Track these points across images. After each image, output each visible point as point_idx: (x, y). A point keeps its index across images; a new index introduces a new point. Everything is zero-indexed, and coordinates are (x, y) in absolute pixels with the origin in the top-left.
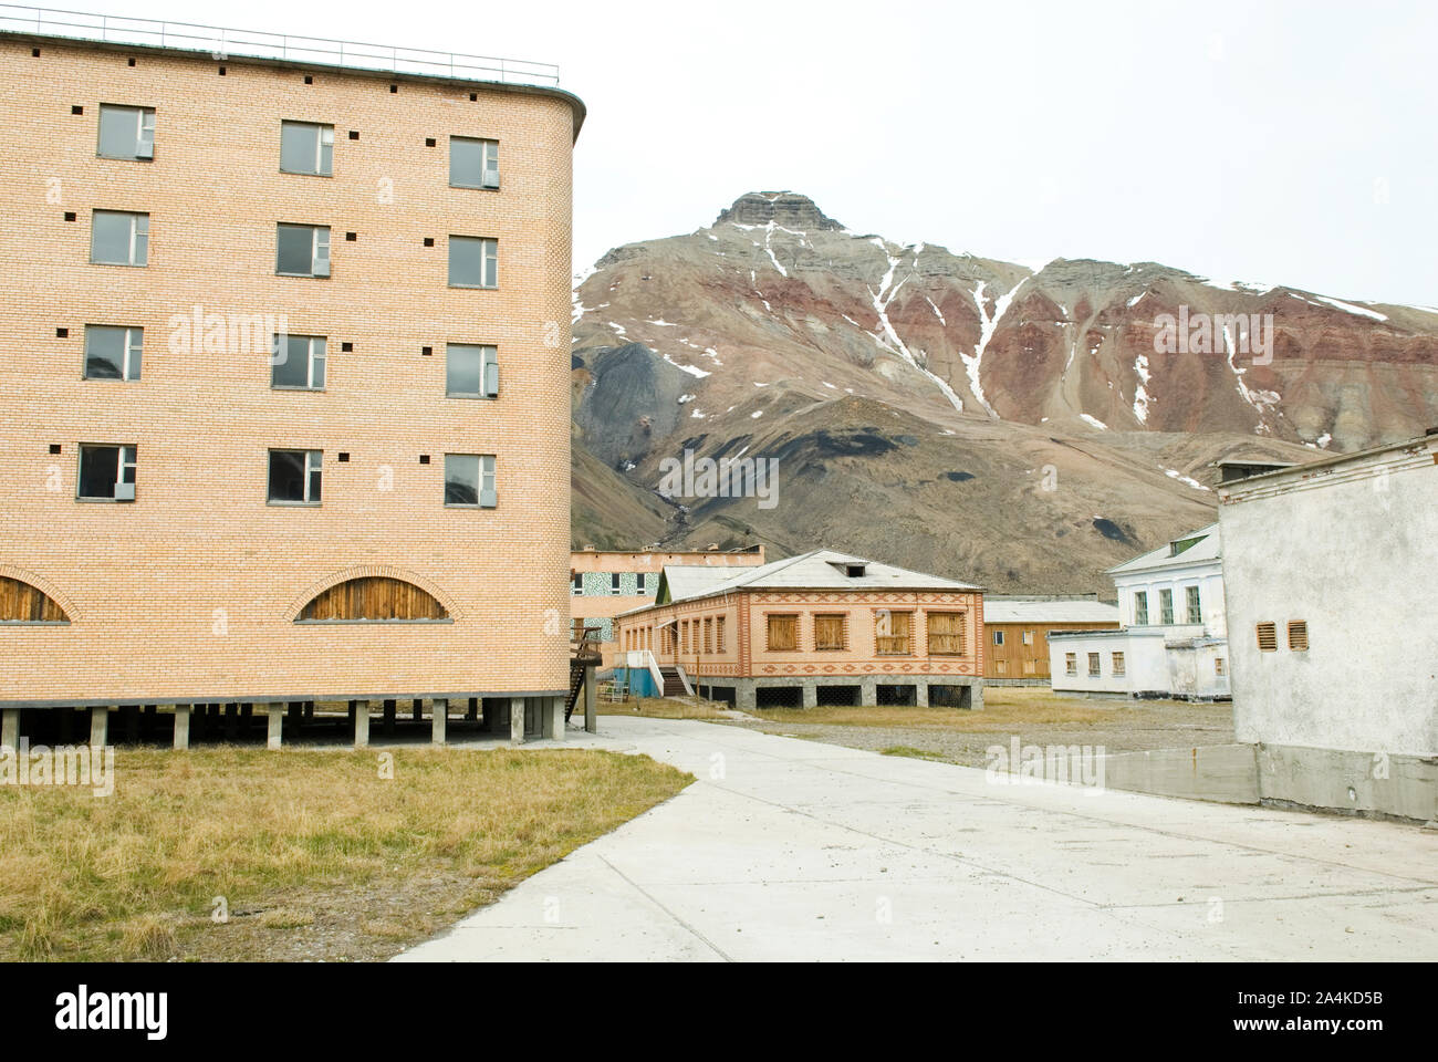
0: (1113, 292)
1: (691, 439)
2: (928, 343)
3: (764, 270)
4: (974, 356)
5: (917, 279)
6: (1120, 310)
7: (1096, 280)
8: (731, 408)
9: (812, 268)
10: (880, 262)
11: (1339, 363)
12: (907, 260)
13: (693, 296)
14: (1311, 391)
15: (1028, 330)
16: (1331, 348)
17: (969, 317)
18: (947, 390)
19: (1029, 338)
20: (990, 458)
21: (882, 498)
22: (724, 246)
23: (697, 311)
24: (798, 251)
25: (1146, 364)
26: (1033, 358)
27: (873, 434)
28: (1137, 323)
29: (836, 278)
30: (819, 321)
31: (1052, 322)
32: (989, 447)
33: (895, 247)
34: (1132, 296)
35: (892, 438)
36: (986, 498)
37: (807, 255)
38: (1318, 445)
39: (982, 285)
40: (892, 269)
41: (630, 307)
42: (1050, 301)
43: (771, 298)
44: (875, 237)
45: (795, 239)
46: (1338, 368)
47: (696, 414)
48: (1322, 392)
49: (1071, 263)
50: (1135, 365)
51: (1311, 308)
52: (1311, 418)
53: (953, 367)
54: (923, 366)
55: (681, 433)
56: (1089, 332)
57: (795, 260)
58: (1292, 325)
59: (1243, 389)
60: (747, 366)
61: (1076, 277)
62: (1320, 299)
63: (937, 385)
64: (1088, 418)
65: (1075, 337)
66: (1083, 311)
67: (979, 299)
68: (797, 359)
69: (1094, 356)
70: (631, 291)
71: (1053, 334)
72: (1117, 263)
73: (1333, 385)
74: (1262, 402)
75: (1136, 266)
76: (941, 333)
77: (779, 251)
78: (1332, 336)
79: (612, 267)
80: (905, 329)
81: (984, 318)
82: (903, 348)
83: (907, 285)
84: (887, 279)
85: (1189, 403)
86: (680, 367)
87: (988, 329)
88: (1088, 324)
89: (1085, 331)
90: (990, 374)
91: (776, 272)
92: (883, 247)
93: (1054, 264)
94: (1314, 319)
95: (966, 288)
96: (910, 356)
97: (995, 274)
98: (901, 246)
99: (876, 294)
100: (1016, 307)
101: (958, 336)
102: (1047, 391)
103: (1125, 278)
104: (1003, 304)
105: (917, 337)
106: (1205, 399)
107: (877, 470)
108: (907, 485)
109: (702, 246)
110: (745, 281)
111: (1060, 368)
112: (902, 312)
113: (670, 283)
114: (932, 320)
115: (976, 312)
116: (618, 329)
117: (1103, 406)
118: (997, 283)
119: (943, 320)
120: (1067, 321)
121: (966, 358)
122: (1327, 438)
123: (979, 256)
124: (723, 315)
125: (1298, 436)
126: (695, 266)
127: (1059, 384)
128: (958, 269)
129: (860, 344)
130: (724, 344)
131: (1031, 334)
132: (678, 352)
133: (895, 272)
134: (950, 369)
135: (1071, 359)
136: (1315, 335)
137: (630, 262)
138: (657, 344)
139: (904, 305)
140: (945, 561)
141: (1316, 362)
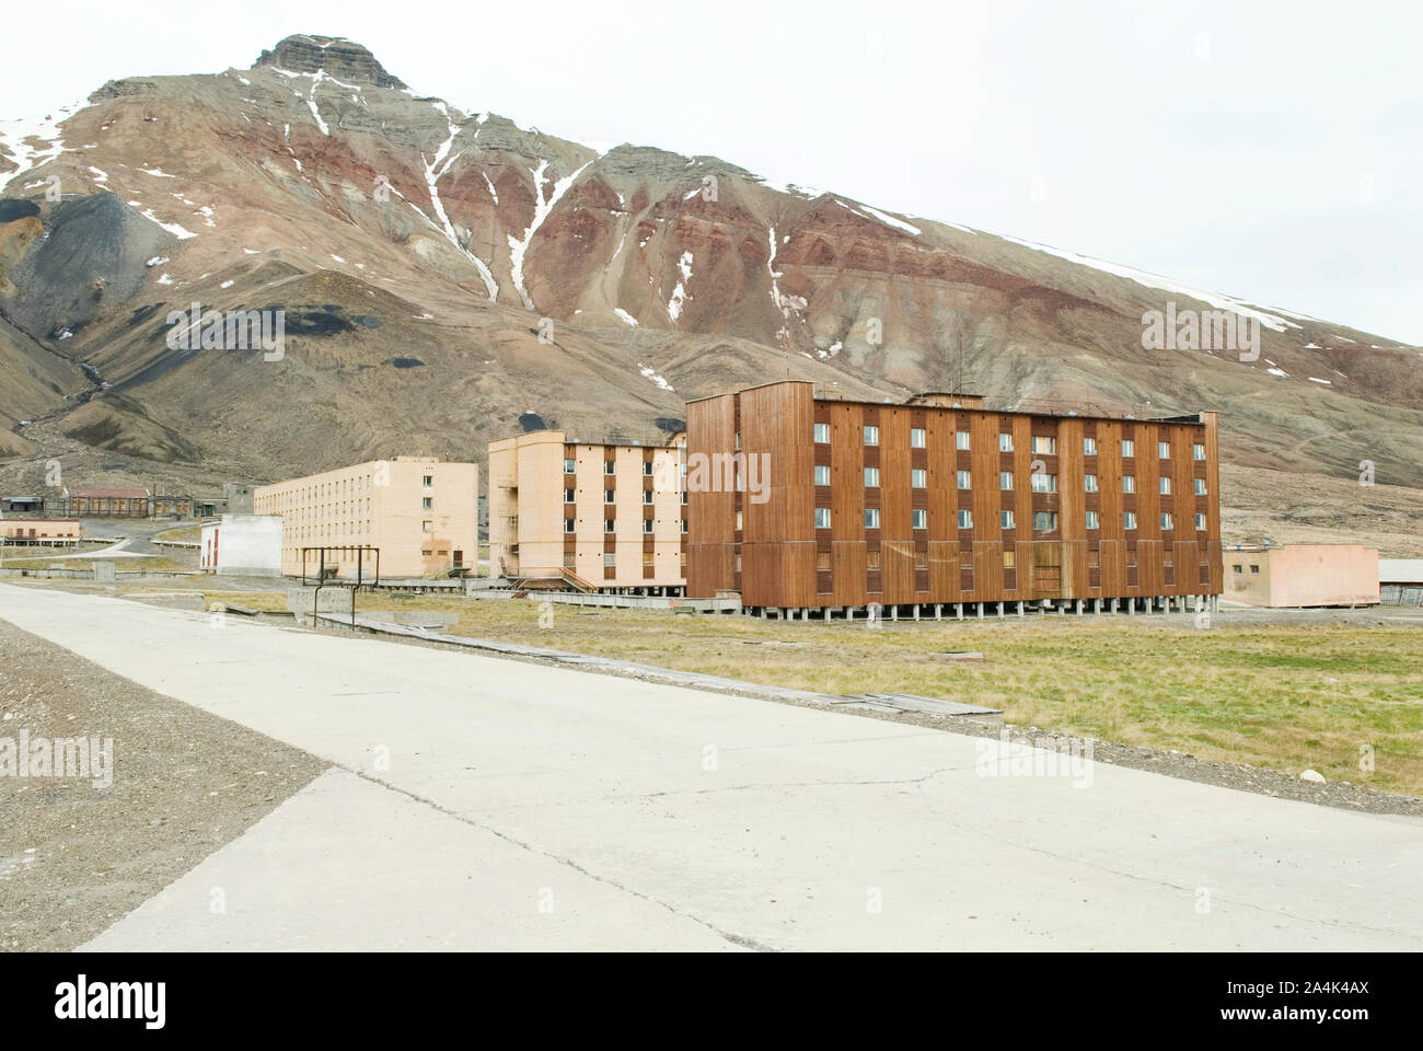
0: (671, 185)
1: (145, 307)
2: (477, 223)
3: (300, 124)
4: (522, 239)
5: (475, 151)
6: (676, 204)
7: (658, 170)
8: (205, 276)
9: (359, 128)
10: (438, 129)
11: (864, 273)
12: (468, 130)
13: (203, 147)
14: (836, 300)
15: (580, 217)
16: (860, 258)
17: (523, 197)
18: (486, 273)
19: (580, 225)
20: (453, 346)
21: (308, 383)
22: (256, 92)
23: (205, 164)
24: (346, 107)
25: (690, 261)
26: (581, 247)
27: (334, 313)
28: (687, 218)
29: (386, 142)
30: (355, 188)
31: (606, 210)
32: (462, 334)
33: (459, 114)
34: (689, 190)
35: (353, 318)
36: (423, 388)
37: (355, 113)
38: (829, 353)
39: (544, 165)
40: (452, 138)
41: (122, 152)
42: (608, 188)
43: (304, 157)
44: (438, 100)
45: (346, 94)
46: (863, 278)
47: (164, 280)
48: (845, 300)
49: (636, 149)
50: (679, 262)
51: (850, 216)
52: (830, 325)
53: (497, 250)
54: (465, 247)
55: (138, 300)
56: (641, 224)
57: (341, 117)
58: (829, 232)
59: (776, 294)
60: (242, 230)
61: (639, 165)
62: (863, 208)
63: (476, 268)
64: (621, 313)
65: (627, 228)
66: (640, 201)
67: (539, 179)
68: (309, 228)
69: (641, 249)
70: (128, 133)
71: (605, 224)
72: (680, 154)
73: (856, 294)
74: (789, 307)
75: (698, 159)
76: (492, 212)
77: (323, 105)
78: (864, 245)
79: (109, 102)
80: (454, 204)
81: (540, 200)
82: (448, 226)
83: (463, 157)
84: (445, 147)
85: (722, 304)
86: (161, 225)
87: (542, 211)
88: (641, 217)
89: (637, 223)
90: (534, 261)
91: (317, 128)
92: (445, 113)
93: (618, 149)
94: (851, 228)
95: (527, 166)
96: (453, 235)
97: (558, 153)
98: (465, 113)
99: (430, 164)
100: (574, 191)
101: (509, 218)
102: (586, 283)
103: (686, 170)
104: (562, 186)
105: (465, 215)
106: (737, 301)
107: (317, 352)
108: (344, 369)
109: (227, 89)
110: (276, 135)
111: (606, 259)
112: (453, 186)
113: (178, 128)
114: (485, 198)
115: (532, 193)
116: (99, 175)
117: (639, 301)
118: (559, 163)
119: (496, 199)
120: (622, 211)
121: (513, 242)
122: (839, 346)
123: (547, 133)
124: (235, 170)
125: (813, 342)
126: (214, 112)
127: (601, 276)
128: (521, 145)
129: (399, 217)
130: (225, 203)
131: (582, 221)
132: (164, 209)
133: (454, 142)
134: (493, 252)
135: (619, 251)
136: (848, 243)
137: (132, 98)
138: (143, 197)
139: (457, 178)
140: (337, 452)
141: (845, 271)
